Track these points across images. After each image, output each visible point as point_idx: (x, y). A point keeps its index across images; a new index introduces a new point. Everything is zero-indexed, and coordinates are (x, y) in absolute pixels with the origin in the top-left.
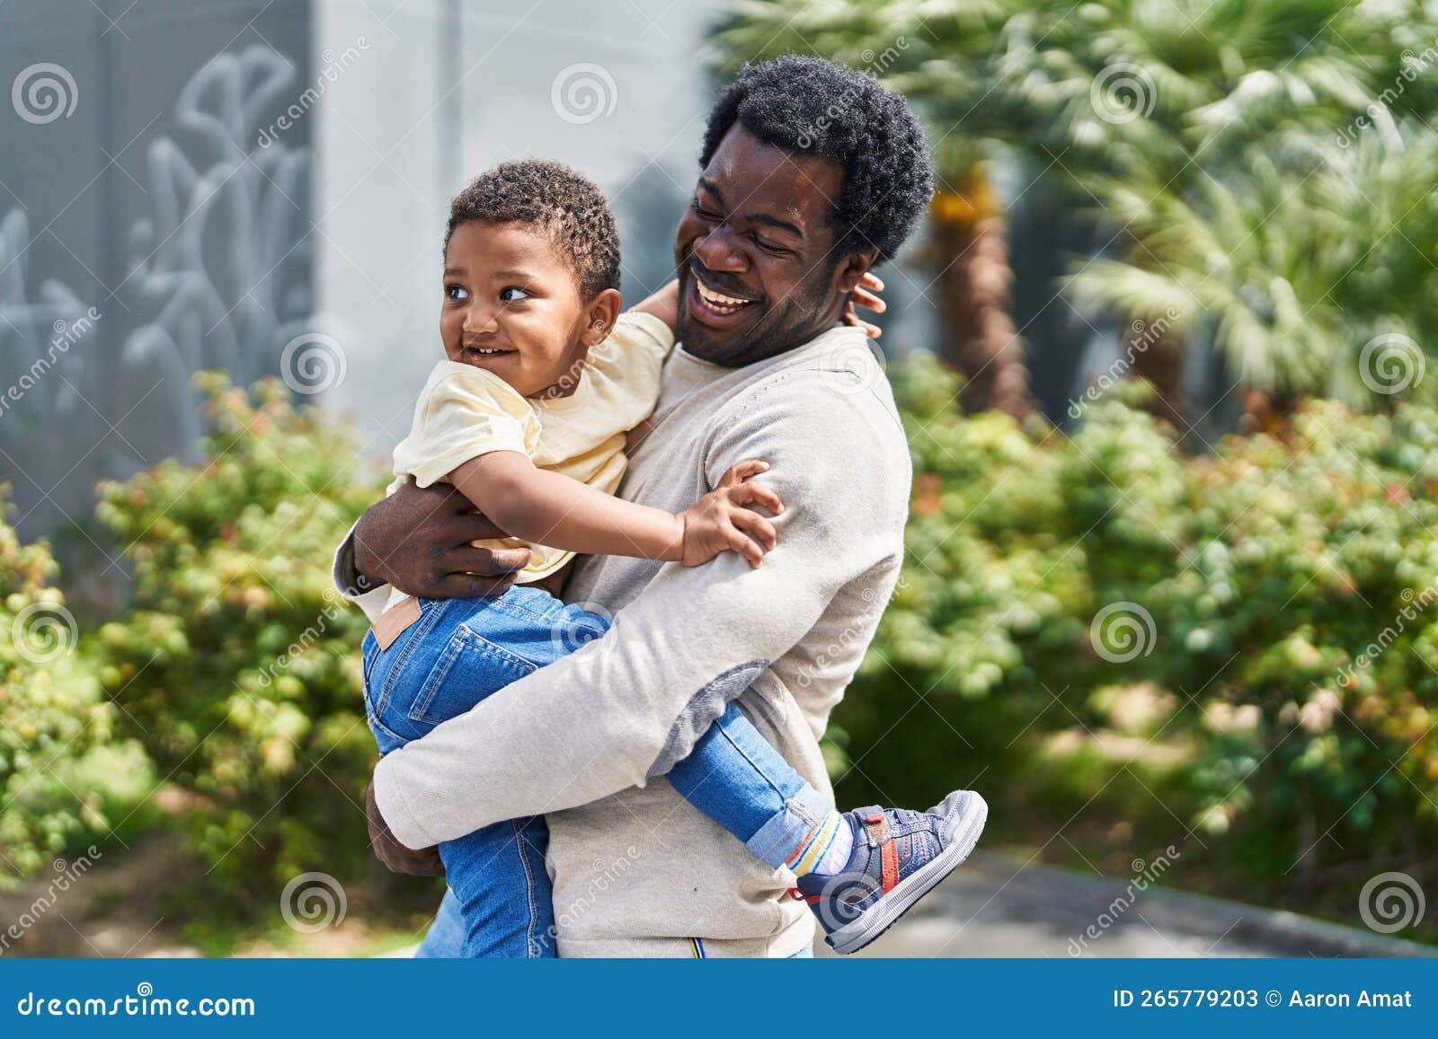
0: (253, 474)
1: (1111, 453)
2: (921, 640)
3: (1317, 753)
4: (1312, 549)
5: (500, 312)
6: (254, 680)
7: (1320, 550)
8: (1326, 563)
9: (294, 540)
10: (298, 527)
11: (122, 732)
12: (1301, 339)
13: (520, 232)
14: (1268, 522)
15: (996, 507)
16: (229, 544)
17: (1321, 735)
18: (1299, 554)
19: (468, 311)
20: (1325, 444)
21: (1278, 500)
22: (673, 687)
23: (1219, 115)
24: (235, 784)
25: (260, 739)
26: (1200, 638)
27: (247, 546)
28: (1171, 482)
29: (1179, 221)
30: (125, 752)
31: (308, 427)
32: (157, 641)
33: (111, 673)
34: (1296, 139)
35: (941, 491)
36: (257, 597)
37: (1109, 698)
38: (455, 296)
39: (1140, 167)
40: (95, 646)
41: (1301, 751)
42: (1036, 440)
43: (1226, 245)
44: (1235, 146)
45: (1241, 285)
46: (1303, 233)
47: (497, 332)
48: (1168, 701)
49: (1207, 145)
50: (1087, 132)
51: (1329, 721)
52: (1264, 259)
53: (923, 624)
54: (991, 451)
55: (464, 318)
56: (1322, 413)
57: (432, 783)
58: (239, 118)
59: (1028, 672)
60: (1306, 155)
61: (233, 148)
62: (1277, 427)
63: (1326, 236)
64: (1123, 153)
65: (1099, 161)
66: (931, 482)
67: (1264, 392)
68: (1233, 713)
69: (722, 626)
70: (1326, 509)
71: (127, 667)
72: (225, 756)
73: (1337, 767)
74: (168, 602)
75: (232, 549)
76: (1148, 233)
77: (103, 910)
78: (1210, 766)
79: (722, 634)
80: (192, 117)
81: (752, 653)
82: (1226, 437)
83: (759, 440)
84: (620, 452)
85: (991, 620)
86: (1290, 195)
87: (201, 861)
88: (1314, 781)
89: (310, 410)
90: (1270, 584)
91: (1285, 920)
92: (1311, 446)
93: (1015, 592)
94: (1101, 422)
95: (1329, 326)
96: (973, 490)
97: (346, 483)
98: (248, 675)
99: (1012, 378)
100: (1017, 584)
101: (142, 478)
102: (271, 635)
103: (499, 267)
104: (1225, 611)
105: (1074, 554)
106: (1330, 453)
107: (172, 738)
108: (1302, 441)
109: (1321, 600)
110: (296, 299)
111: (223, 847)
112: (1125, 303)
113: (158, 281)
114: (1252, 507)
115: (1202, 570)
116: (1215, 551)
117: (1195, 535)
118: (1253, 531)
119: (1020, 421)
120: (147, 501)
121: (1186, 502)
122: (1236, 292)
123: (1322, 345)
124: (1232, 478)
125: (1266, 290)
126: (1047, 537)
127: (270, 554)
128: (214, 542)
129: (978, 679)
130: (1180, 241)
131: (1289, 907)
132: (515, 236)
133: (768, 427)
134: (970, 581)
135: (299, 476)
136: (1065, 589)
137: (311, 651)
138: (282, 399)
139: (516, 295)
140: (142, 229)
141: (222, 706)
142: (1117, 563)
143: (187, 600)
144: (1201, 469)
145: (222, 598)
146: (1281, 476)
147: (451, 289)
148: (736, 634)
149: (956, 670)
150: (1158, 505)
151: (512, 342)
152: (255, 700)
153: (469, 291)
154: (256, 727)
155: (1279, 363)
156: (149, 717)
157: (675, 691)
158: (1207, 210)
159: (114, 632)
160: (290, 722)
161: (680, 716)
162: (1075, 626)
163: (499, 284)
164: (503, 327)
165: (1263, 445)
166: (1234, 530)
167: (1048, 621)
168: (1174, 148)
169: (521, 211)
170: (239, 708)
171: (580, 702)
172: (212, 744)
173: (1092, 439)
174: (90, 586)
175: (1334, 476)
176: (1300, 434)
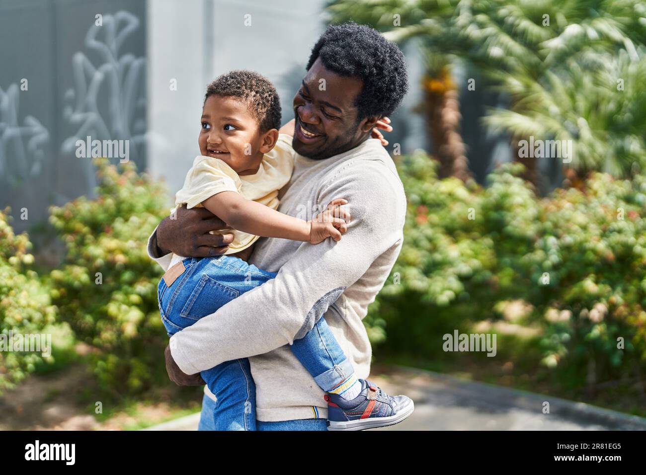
0: (119, 203)
1: (505, 196)
2: (419, 280)
3: (596, 331)
4: (595, 240)
5: (224, 135)
6: (119, 296)
7: (599, 241)
8: (601, 246)
9: (138, 233)
10: (139, 228)
11: (60, 319)
12: (591, 145)
13: (235, 101)
14: (575, 228)
15: (453, 220)
16: (108, 235)
17: (599, 323)
18: (589, 242)
19: (209, 134)
20: (602, 193)
21: (580, 218)
22: (307, 299)
23: (555, 44)
24: (111, 342)
25: (122, 322)
26: (545, 279)
27: (117, 236)
28: (532, 210)
29: (537, 92)
30: (61, 328)
31: (144, 183)
32: (76, 278)
33: (55, 292)
34: (590, 55)
35: (428, 213)
36: (121, 259)
37: (503, 306)
38: (205, 127)
39: (519, 67)
40: (48, 280)
41: (590, 331)
42: (472, 191)
43: (558, 103)
44: (562, 58)
45: (564, 121)
46: (593, 97)
47: (221, 144)
48: (530, 308)
49: (550, 58)
50: (496, 52)
51: (602, 317)
52: (575, 109)
53: (419, 272)
54: (451, 195)
55: (208, 137)
56: (600, 179)
57: (198, 345)
58: (113, 44)
59: (467, 294)
60: (594, 62)
61: (111, 57)
62: (580, 185)
63: (603, 99)
64: (512, 61)
65: (501, 65)
66: (424, 209)
67: (574, 169)
68: (559, 313)
69: (328, 272)
70: (602, 222)
71: (63, 290)
72: (106, 330)
73: (606, 338)
74: (81, 261)
75: (109, 237)
76: (523, 97)
77: (52, 398)
78: (549, 337)
79: (329, 275)
80: (93, 43)
81: (340, 284)
82: (557, 189)
83: (342, 190)
84: (275, 198)
85: (450, 271)
86: (587, 80)
87: (95, 377)
88: (595, 344)
89: (145, 175)
90: (575, 255)
91: (581, 406)
92: (595, 193)
93: (461, 258)
94: (501, 183)
95: (604, 139)
96: (443, 213)
97: (161, 208)
98: (116, 294)
99: (460, 162)
100: (462, 255)
101: (70, 205)
102: (127, 276)
103: (224, 115)
104: (555, 268)
105: (488, 241)
106: (604, 197)
107: (82, 321)
108: (591, 192)
109: (599, 263)
110: (139, 125)
111: (105, 370)
112: (512, 129)
113: (77, 117)
114: (568, 221)
115: (545, 249)
116: (551, 240)
117: (543, 233)
118: (569, 232)
119: (464, 182)
120: (72, 215)
121: (538, 219)
122: (562, 124)
123: (601, 148)
124: (559, 208)
125: (576, 124)
126: (476, 234)
127: (127, 240)
128: (102, 234)
129: (444, 298)
130: (537, 101)
131: (583, 401)
132: (232, 102)
133: (346, 185)
134: (441, 253)
135: (140, 204)
136: (483, 257)
137: (145, 283)
138: (132, 170)
139: (231, 128)
140: (70, 93)
141: (105, 308)
142: (507, 246)
143: (90, 260)
144: (545, 203)
145: (105, 259)
146: (582, 207)
147: (204, 124)
148: (334, 275)
149: (434, 293)
150: (526, 220)
151: (227, 149)
152: (120, 305)
153: (211, 125)
154: (120, 317)
155: (581, 156)
156: (73, 312)
157: (308, 300)
158: (549, 87)
159: (57, 274)
160: (135, 315)
161: (310, 312)
162: (488, 274)
163: (224, 123)
164: (224, 142)
165: (574, 193)
166: (560, 231)
167: (476, 272)
168: (534, 59)
169: (235, 92)
170: (112, 308)
171: (266, 306)
172: (100, 324)
173: (496, 189)
174: (46, 253)
175: (605, 207)
176: (590, 188)
